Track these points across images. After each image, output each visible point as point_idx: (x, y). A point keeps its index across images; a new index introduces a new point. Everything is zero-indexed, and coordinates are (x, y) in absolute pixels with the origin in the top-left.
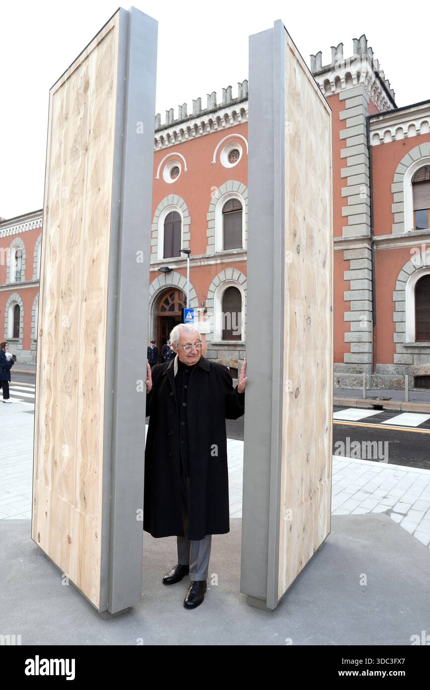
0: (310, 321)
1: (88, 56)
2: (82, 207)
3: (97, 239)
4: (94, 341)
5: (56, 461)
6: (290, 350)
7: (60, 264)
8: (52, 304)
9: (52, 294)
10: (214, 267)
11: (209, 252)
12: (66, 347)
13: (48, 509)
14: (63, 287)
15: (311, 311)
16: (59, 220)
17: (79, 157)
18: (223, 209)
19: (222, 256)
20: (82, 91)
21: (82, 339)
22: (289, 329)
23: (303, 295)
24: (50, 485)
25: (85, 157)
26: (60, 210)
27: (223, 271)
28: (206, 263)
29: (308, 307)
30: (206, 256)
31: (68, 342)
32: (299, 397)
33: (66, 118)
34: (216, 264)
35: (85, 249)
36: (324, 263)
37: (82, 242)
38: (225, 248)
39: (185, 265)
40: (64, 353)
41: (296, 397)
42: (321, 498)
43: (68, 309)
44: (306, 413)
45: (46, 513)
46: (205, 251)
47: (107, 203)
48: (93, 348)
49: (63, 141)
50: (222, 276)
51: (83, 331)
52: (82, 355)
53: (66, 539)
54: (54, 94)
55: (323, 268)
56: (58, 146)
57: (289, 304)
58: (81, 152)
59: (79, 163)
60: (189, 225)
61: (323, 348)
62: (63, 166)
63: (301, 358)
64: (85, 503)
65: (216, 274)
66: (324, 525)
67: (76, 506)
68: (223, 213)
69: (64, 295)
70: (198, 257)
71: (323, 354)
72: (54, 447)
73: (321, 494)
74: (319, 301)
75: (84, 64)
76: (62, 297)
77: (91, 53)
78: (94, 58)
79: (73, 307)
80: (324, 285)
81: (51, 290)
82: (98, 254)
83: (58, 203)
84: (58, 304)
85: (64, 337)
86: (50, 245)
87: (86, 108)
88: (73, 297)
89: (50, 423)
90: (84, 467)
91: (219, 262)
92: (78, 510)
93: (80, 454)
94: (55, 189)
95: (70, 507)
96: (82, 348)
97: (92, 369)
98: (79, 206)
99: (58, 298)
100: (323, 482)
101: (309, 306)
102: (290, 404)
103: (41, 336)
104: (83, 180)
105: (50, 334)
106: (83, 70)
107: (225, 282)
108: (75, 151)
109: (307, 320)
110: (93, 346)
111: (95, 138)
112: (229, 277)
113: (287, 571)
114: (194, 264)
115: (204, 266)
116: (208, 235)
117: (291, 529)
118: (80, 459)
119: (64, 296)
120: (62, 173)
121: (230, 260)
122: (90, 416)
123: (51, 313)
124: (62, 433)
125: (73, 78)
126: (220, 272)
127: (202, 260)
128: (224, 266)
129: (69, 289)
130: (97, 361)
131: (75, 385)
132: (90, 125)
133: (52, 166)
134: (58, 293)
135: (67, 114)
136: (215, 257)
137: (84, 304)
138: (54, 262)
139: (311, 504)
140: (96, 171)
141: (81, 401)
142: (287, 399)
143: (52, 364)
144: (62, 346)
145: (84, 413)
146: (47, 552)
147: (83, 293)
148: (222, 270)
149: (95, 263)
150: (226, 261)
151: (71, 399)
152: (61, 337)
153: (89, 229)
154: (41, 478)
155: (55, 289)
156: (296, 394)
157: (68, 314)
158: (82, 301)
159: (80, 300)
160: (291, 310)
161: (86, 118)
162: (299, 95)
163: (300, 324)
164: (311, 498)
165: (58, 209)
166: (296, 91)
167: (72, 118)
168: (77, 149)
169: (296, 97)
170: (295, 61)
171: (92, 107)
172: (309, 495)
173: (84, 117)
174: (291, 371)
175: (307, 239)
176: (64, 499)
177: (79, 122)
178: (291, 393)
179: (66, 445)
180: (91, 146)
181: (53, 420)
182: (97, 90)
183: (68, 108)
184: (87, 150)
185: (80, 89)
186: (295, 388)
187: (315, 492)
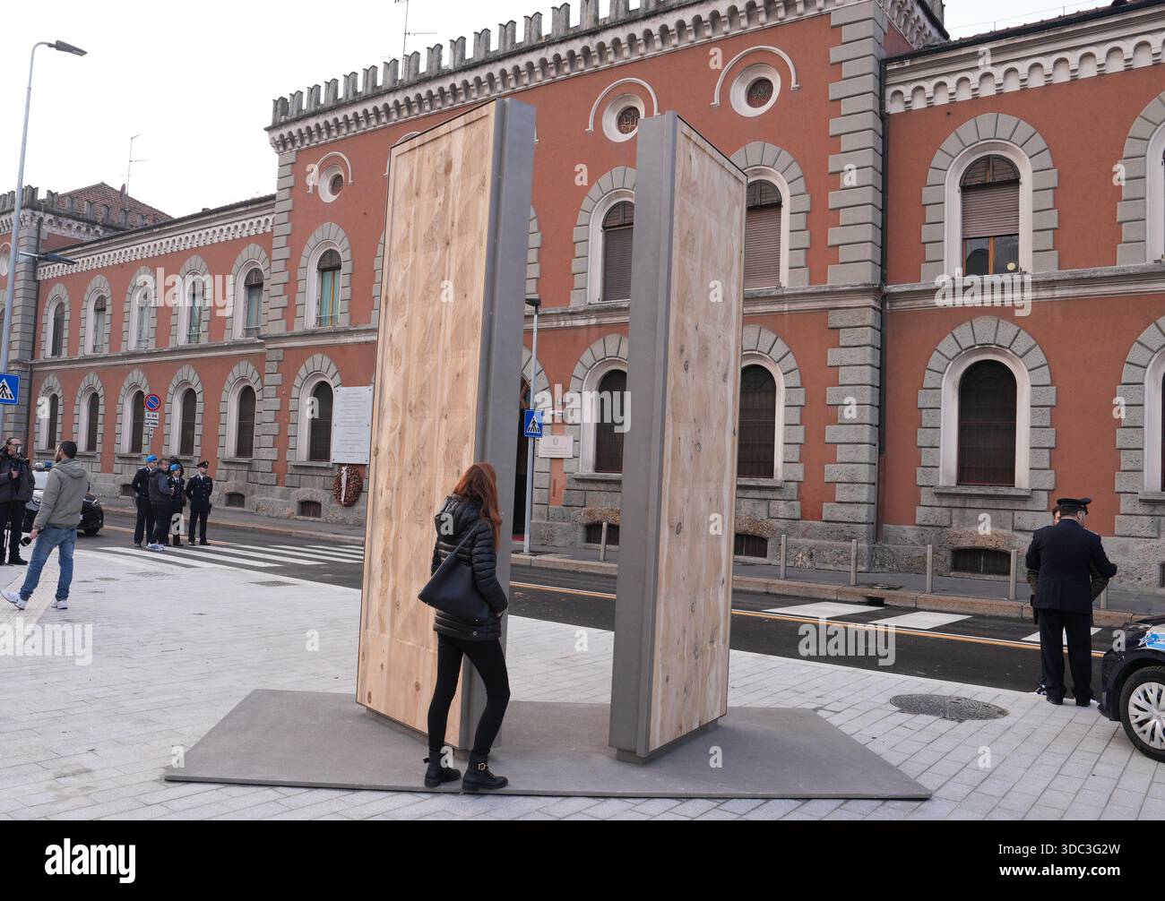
0: (700, 448)
1: (452, 133)
2: (440, 311)
3: (462, 351)
4: (459, 461)
5: (397, 602)
6: (671, 479)
7: (407, 370)
8: (394, 418)
9: (395, 407)
10: (584, 332)
11: (576, 303)
12: (417, 470)
13: (385, 661)
14: (413, 398)
15: (703, 435)
16: (406, 317)
17: (436, 250)
18: (605, 221)
19: (599, 312)
20: (442, 171)
21: (440, 460)
22: (670, 456)
23: (691, 416)
24: (388, 632)
25: (446, 250)
26: (407, 306)
27: (602, 339)
28: (569, 323)
29: (697, 431)
30: (570, 311)
31: (419, 463)
32: (681, 534)
33: (417, 194)
34: (588, 327)
35: (445, 359)
36: (725, 377)
37: (441, 351)
38: (605, 296)
39: (528, 325)
40: (412, 476)
41: (677, 533)
42: (711, 665)
43: (421, 426)
44: (692, 553)
45: (382, 666)
46: (568, 301)
47: (477, 315)
48: (455, 471)
49: (412, 221)
50: (598, 349)
51: (443, 450)
52: (441, 476)
53: (412, 687)
54: (398, 156)
55: (723, 383)
56: (404, 225)
57: (671, 429)
58: (440, 245)
59: (436, 256)
60: (539, 248)
61: (720, 480)
62: (411, 252)
63: (686, 490)
65: (588, 346)
66: (716, 698)
67: (428, 647)
68: (603, 227)
69: (413, 408)
70: (553, 312)
71: (719, 488)
72: (395, 587)
73: (713, 659)
74: (715, 424)
75: (444, 138)
76: (410, 411)
77: (456, 131)
78: (459, 137)
79: (428, 422)
80: (724, 403)
81: (392, 400)
82: (464, 367)
83: (405, 295)
84: (404, 418)
85: (413, 458)
86: (392, 345)
87: (447, 192)
88: (427, 412)
89: (390, 560)
91: (593, 321)
94: (400, 279)
95: (419, 650)
96: (441, 471)
98: (437, 306)
99: (404, 410)
100: (715, 646)
101: (699, 430)
102: (669, 539)
105: (390, 453)
106: (443, 144)
107: (604, 361)
108: (430, 241)
109: (696, 446)
110: (456, 469)
111: (461, 234)
112: (611, 351)
113: (662, 725)
114: (545, 325)
115: (565, 328)
116: (574, 270)
117: (667, 680)
119: (413, 411)
120: (410, 259)
121: (615, 320)
123: (392, 429)
124: (409, 567)
125: (428, 149)
126: (593, 342)
127: (561, 318)
128: (603, 330)
129: (422, 402)
131: (430, 511)
132: (453, 215)
133: (394, 246)
134: (404, 405)
135: (418, 189)
136: (586, 313)
137: (444, 421)
138: (397, 366)
139: (696, 664)
140: (462, 272)
142: (665, 532)
143: (395, 490)
144: (410, 468)
146: (382, 711)
147: (443, 408)
148: (599, 338)
149: (460, 378)
150: (606, 320)
151: (423, 527)
152: (408, 456)
153: (451, 337)
154: (374, 628)
155: (400, 400)
156: (678, 529)
157: (419, 432)
158: (441, 417)
159: (438, 415)
160: (673, 434)
161: (447, 206)
162: (695, 184)
163: (686, 449)
164: (696, 658)
165: (404, 303)
166: (692, 181)
167: (425, 196)
168: (433, 239)
169: (691, 188)
170: (692, 145)
171: (456, 196)
172: (694, 653)
173: (445, 204)
174: (672, 504)
175: (699, 352)
176: (410, 644)
177: (437, 208)
178: (671, 527)
179: (414, 581)
180: (454, 241)
181: (395, 555)
182: (463, 179)
183: (419, 182)
184: (448, 244)
185: (439, 166)
186: (676, 522)
187: (703, 653)
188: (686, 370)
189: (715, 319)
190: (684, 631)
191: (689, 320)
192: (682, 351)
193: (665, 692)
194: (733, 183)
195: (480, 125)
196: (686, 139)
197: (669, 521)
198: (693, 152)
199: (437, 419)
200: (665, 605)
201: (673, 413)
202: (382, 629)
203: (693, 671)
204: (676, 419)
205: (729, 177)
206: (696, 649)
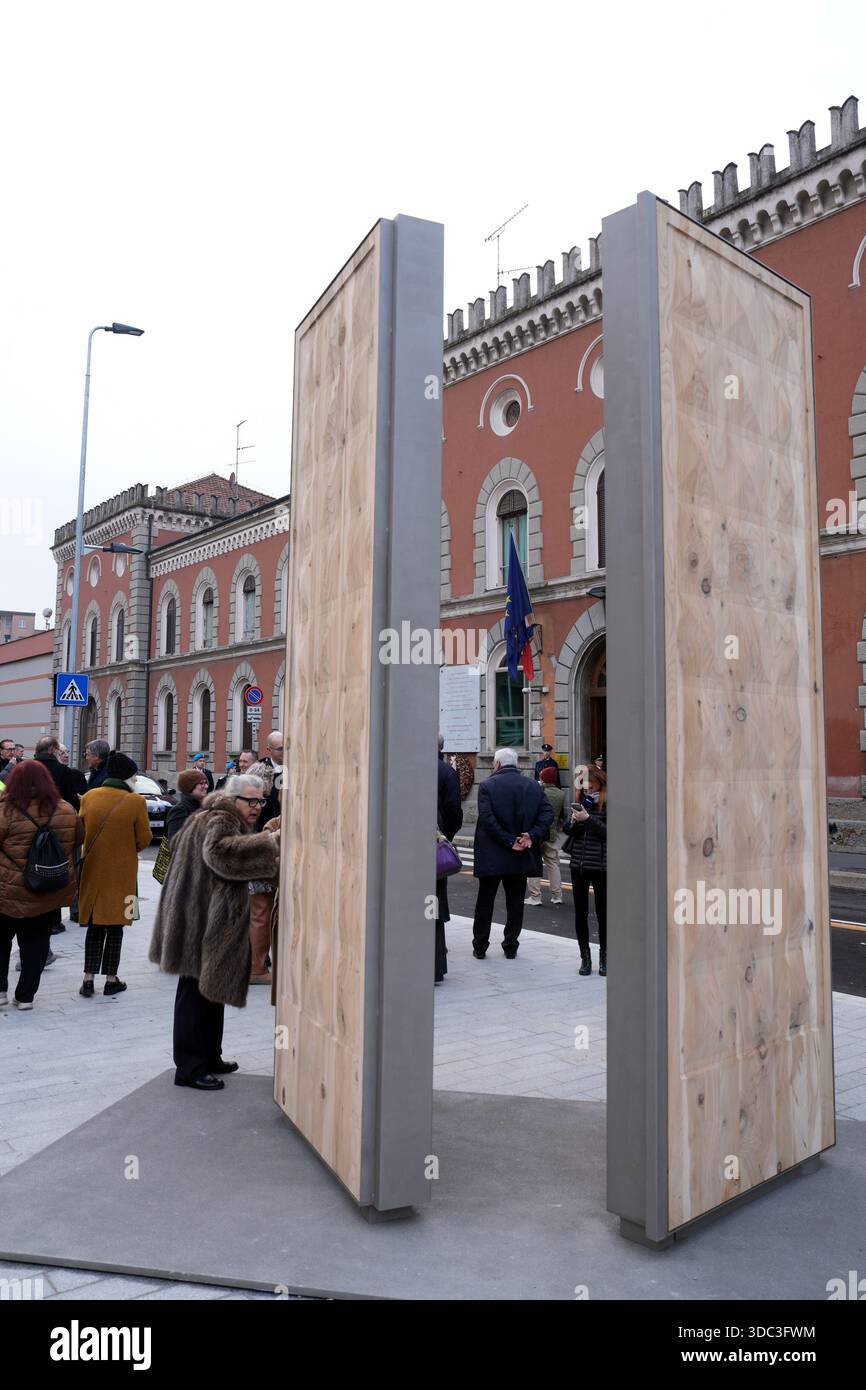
0: (745, 716)
1: (343, 286)
2: (338, 536)
3: (357, 592)
4: (356, 756)
5: (307, 960)
6: (686, 768)
7: (313, 626)
8: (302, 695)
9: (303, 677)
12: (322, 766)
13: (296, 1044)
14: (317, 667)
15: (749, 696)
16: (310, 555)
17: (334, 453)
20: (335, 342)
21: (340, 755)
22: (680, 732)
23: (724, 666)
24: (300, 1002)
25: (344, 452)
26: (312, 538)
29: (738, 688)
31: (323, 759)
32: (714, 856)
33: (318, 383)
35: (343, 606)
36: (790, 601)
37: (339, 595)
40: (319, 776)
41: (706, 856)
42: (796, 1064)
43: (323, 705)
45: (294, 1051)
47: (369, 534)
48: (354, 768)
49: (313, 422)
51: (342, 741)
52: (342, 779)
53: (318, 1091)
54: (301, 340)
55: (786, 612)
56: (307, 428)
57: (680, 688)
58: (338, 444)
59: (333, 462)
61: (792, 766)
62: (314, 463)
63: (720, 783)
64: (344, 1025)
67: (333, 1034)
69: (318, 680)
71: (790, 777)
72: (305, 936)
73: (798, 1054)
74: (773, 675)
75: (339, 298)
76: (316, 684)
77: (347, 281)
78: (351, 289)
79: (330, 696)
80: (790, 643)
81: (301, 672)
82: (360, 615)
83: (308, 524)
84: (311, 695)
85: (318, 751)
86: (299, 595)
87: (342, 370)
88: (329, 683)
89: (300, 898)
90: (343, 964)
92: (335, 1039)
93: (338, 943)
94: (304, 502)
95: (324, 1036)
96: (342, 768)
97: (352, 801)
98: (336, 533)
99: (311, 684)
100: (802, 1032)
101: (742, 688)
102: (688, 867)
103: (288, 748)
104: (340, 492)
105: (299, 745)
106: (337, 305)
108: (329, 442)
109: (735, 713)
110: (355, 765)
111: (354, 424)
113: (694, 1181)
117: (699, 1099)
118: (338, 953)
119: (318, 682)
120: (314, 473)
122: (351, 880)
123: (301, 710)
124: (315, 910)
125: (326, 317)
129: (324, 670)
130: (358, 789)
131: (333, 830)
132: (347, 401)
133: (300, 462)
134: (311, 675)
135: (318, 376)
137: (344, 695)
138: (304, 624)
139: (764, 1067)
140: (355, 481)
141: (340, 855)
142: (679, 852)
143: (303, 797)
144: (316, 765)
145: (343, 875)
146: (294, 1120)
147: (342, 677)
149: (356, 629)
151: (327, 853)
152: (314, 750)
153: (348, 574)
154: (288, 992)
155: (307, 670)
156: (707, 848)
157: (322, 712)
158: (341, 690)
159: (338, 689)
160: (686, 698)
161: (342, 390)
162: (704, 303)
163: (714, 721)
164: (762, 1057)
165: (310, 535)
166: (693, 300)
167: (324, 382)
168: (331, 438)
169: (693, 310)
170: (692, 245)
171: (350, 370)
172: (758, 1047)
173: (340, 388)
174: (690, 808)
175: (731, 564)
176: (317, 1024)
177: (333, 395)
178: (691, 846)
179: (321, 932)
180: (349, 436)
181: (304, 890)
182: (355, 346)
183: (319, 368)
184: (344, 441)
185: (334, 338)
186: (700, 836)
187: (776, 1049)
188: (707, 592)
189: (760, 512)
190: (733, 1014)
191: (706, 515)
192: (694, 563)
193: (696, 1123)
194: (782, 308)
195: (367, 266)
196: (680, 236)
197: (686, 837)
198: (697, 257)
199: (338, 693)
200: (689, 975)
201: (682, 663)
202: (295, 1001)
203: (757, 1081)
204: (689, 668)
205: (772, 298)
206: (762, 1042)
